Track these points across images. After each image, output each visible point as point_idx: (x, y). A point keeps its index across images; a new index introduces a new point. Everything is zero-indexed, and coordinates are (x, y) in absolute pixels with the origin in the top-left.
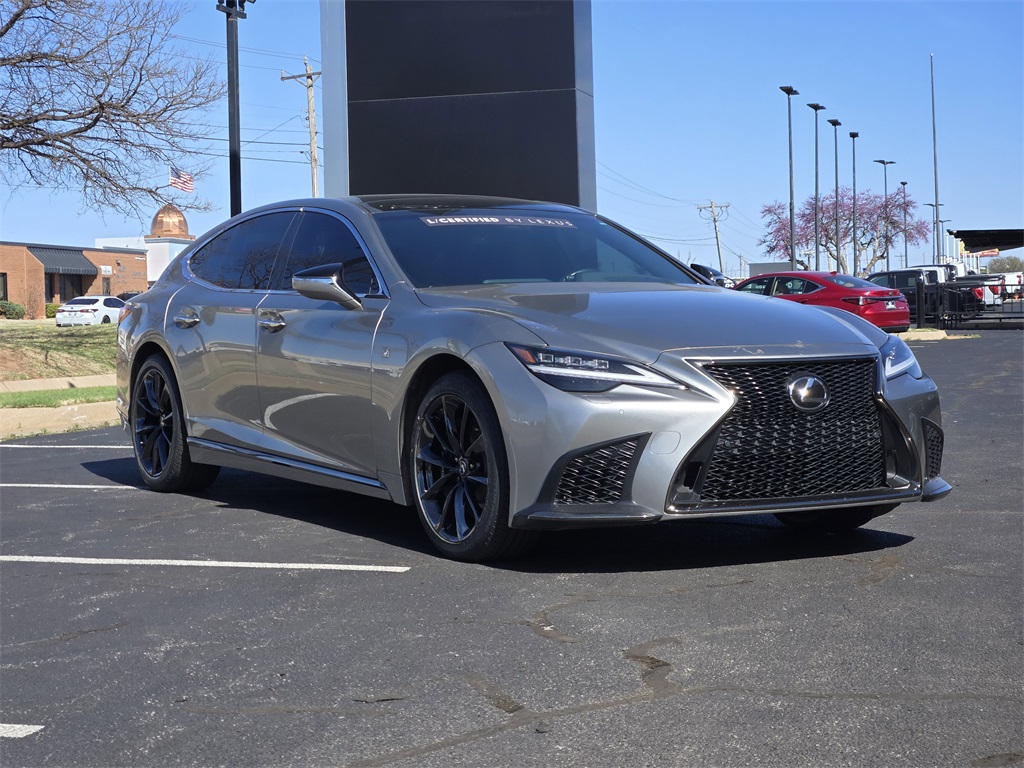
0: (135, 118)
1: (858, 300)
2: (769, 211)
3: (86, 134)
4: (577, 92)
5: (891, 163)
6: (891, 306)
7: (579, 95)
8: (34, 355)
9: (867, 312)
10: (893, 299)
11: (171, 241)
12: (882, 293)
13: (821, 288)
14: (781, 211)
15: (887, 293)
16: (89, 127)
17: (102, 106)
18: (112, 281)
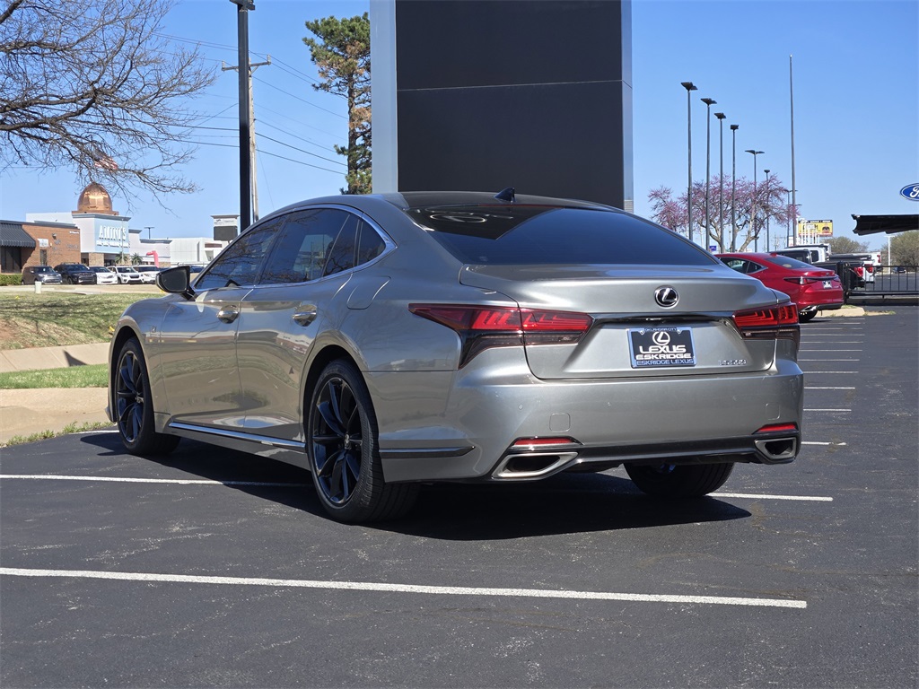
0: (125, 104)
1: (799, 280)
2: (656, 195)
3: (79, 118)
4: (623, 84)
5: (760, 152)
6: (827, 285)
7: (624, 85)
8: (26, 326)
9: (807, 291)
10: (829, 279)
11: (97, 217)
12: (819, 274)
13: (764, 268)
14: (666, 195)
15: (824, 273)
16: (83, 111)
17: (96, 91)
18: (48, 253)
